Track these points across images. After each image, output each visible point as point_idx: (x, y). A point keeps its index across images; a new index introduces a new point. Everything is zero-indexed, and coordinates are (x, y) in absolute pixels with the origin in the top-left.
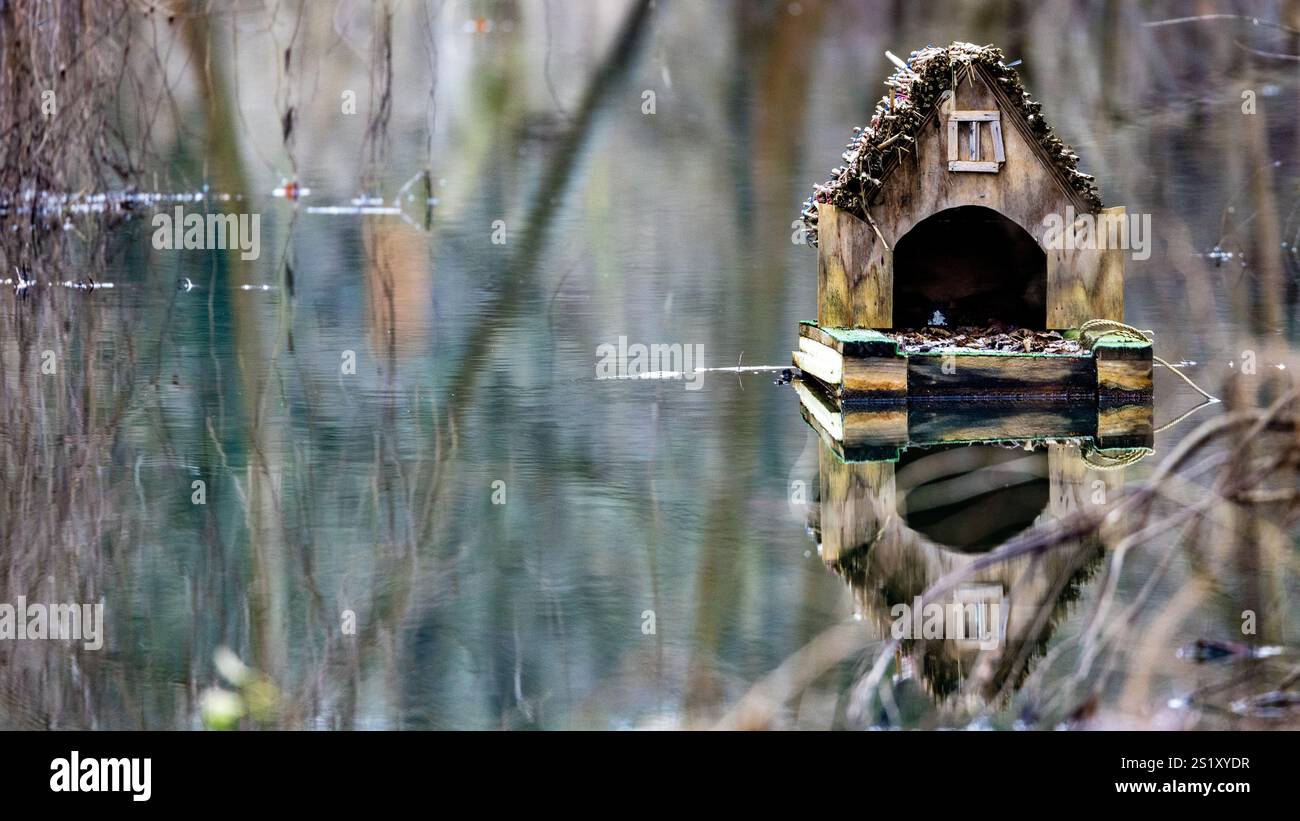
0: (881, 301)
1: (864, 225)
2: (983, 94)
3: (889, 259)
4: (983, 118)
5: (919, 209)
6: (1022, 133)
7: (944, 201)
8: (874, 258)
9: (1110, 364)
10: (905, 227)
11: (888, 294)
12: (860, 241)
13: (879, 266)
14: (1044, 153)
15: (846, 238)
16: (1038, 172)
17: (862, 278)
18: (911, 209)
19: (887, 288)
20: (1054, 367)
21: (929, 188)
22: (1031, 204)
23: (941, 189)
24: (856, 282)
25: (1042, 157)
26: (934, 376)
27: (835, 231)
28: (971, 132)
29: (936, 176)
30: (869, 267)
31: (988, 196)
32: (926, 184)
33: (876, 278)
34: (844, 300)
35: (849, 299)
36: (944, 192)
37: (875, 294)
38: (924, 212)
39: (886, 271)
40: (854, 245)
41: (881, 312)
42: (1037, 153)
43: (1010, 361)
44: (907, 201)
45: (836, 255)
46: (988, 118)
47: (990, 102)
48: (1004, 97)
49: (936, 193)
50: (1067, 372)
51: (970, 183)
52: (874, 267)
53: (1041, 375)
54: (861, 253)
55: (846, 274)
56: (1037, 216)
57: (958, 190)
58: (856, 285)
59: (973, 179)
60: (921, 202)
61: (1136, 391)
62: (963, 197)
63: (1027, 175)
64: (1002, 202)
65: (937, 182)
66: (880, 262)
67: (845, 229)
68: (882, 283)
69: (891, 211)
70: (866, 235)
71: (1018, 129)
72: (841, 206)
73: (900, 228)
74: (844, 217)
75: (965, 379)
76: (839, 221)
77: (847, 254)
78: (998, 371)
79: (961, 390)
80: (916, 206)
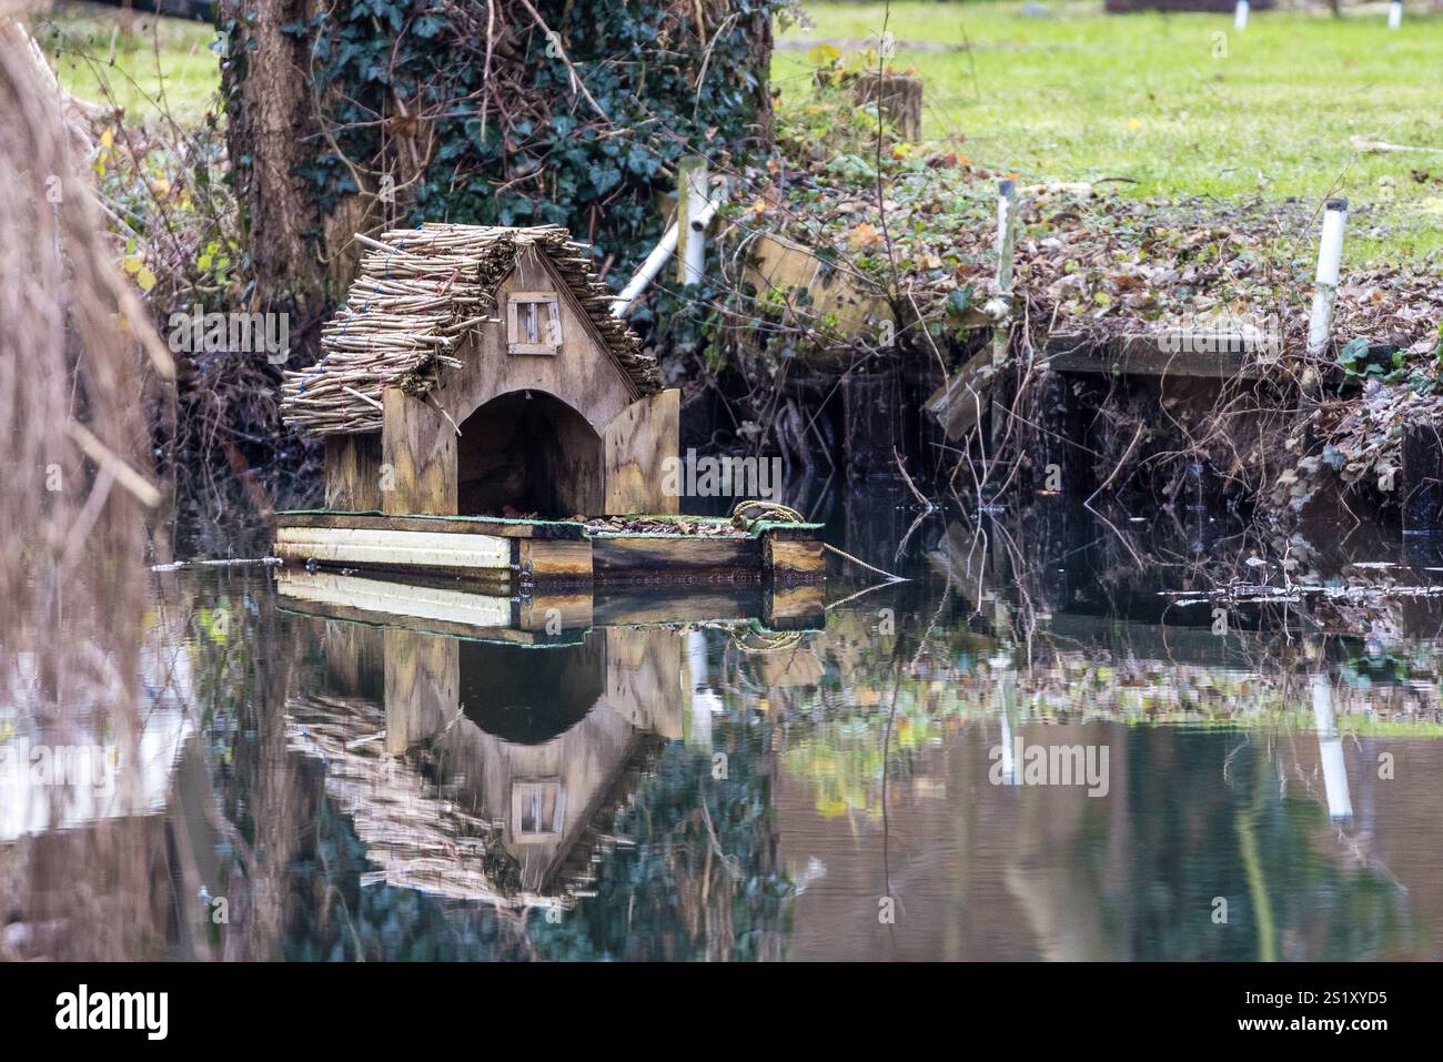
0: (447, 488)
1: (429, 410)
2: (539, 275)
3: (453, 443)
4: (542, 300)
5: (479, 394)
6: (578, 315)
7: (503, 385)
8: (440, 444)
9: (784, 545)
10: (466, 412)
11: (453, 480)
12: (426, 426)
13: (444, 451)
14: (599, 335)
15: (412, 423)
16: (592, 354)
17: (428, 464)
18: (471, 394)
19: (452, 475)
20: (721, 549)
21: (488, 371)
22: (586, 388)
23: (499, 373)
24: (422, 468)
25: (596, 339)
26: (608, 559)
27: (402, 415)
28: (530, 314)
29: (495, 359)
30: (434, 452)
31: (545, 379)
32: (485, 368)
33: (442, 464)
34: (412, 486)
35: (416, 485)
36: (503, 375)
37: (440, 480)
38: (483, 396)
39: (450, 457)
40: (420, 431)
41: (446, 499)
42: (591, 334)
43: (679, 544)
44: (468, 384)
45: (402, 441)
46: (547, 300)
47: (547, 282)
48: (559, 278)
49: (495, 376)
50: (733, 554)
51: (528, 365)
52: (439, 453)
53: (709, 558)
54: (426, 439)
55: (413, 461)
56: (591, 399)
57: (516, 373)
58: (423, 471)
59: (530, 362)
60: (480, 386)
61: (808, 572)
62: (520, 381)
63: (582, 357)
64: (558, 386)
65: (496, 365)
66: (445, 450)
67: (412, 414)
68: (447, 469)
69: (452, 395)
70: (431, 420)
71: (573, 310)
72: (410, 392)
73: (461, 412)
74: (411, 401)
75: (637, 562)
76: (405, 406)
77: (413, 439)
78: (668, 553)
79: (633, 572)
80: (475, 390)
